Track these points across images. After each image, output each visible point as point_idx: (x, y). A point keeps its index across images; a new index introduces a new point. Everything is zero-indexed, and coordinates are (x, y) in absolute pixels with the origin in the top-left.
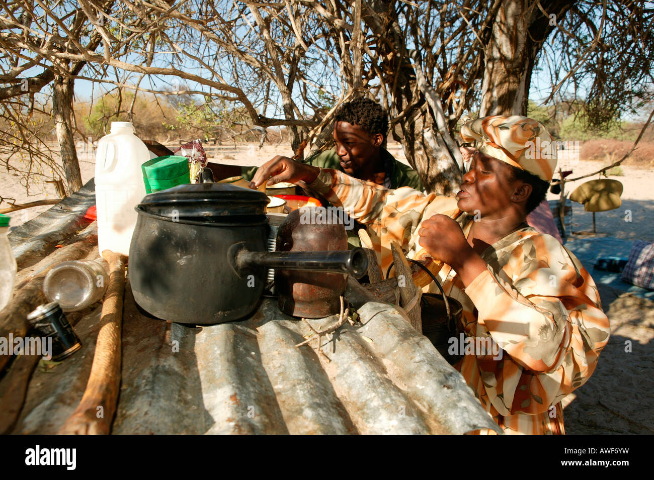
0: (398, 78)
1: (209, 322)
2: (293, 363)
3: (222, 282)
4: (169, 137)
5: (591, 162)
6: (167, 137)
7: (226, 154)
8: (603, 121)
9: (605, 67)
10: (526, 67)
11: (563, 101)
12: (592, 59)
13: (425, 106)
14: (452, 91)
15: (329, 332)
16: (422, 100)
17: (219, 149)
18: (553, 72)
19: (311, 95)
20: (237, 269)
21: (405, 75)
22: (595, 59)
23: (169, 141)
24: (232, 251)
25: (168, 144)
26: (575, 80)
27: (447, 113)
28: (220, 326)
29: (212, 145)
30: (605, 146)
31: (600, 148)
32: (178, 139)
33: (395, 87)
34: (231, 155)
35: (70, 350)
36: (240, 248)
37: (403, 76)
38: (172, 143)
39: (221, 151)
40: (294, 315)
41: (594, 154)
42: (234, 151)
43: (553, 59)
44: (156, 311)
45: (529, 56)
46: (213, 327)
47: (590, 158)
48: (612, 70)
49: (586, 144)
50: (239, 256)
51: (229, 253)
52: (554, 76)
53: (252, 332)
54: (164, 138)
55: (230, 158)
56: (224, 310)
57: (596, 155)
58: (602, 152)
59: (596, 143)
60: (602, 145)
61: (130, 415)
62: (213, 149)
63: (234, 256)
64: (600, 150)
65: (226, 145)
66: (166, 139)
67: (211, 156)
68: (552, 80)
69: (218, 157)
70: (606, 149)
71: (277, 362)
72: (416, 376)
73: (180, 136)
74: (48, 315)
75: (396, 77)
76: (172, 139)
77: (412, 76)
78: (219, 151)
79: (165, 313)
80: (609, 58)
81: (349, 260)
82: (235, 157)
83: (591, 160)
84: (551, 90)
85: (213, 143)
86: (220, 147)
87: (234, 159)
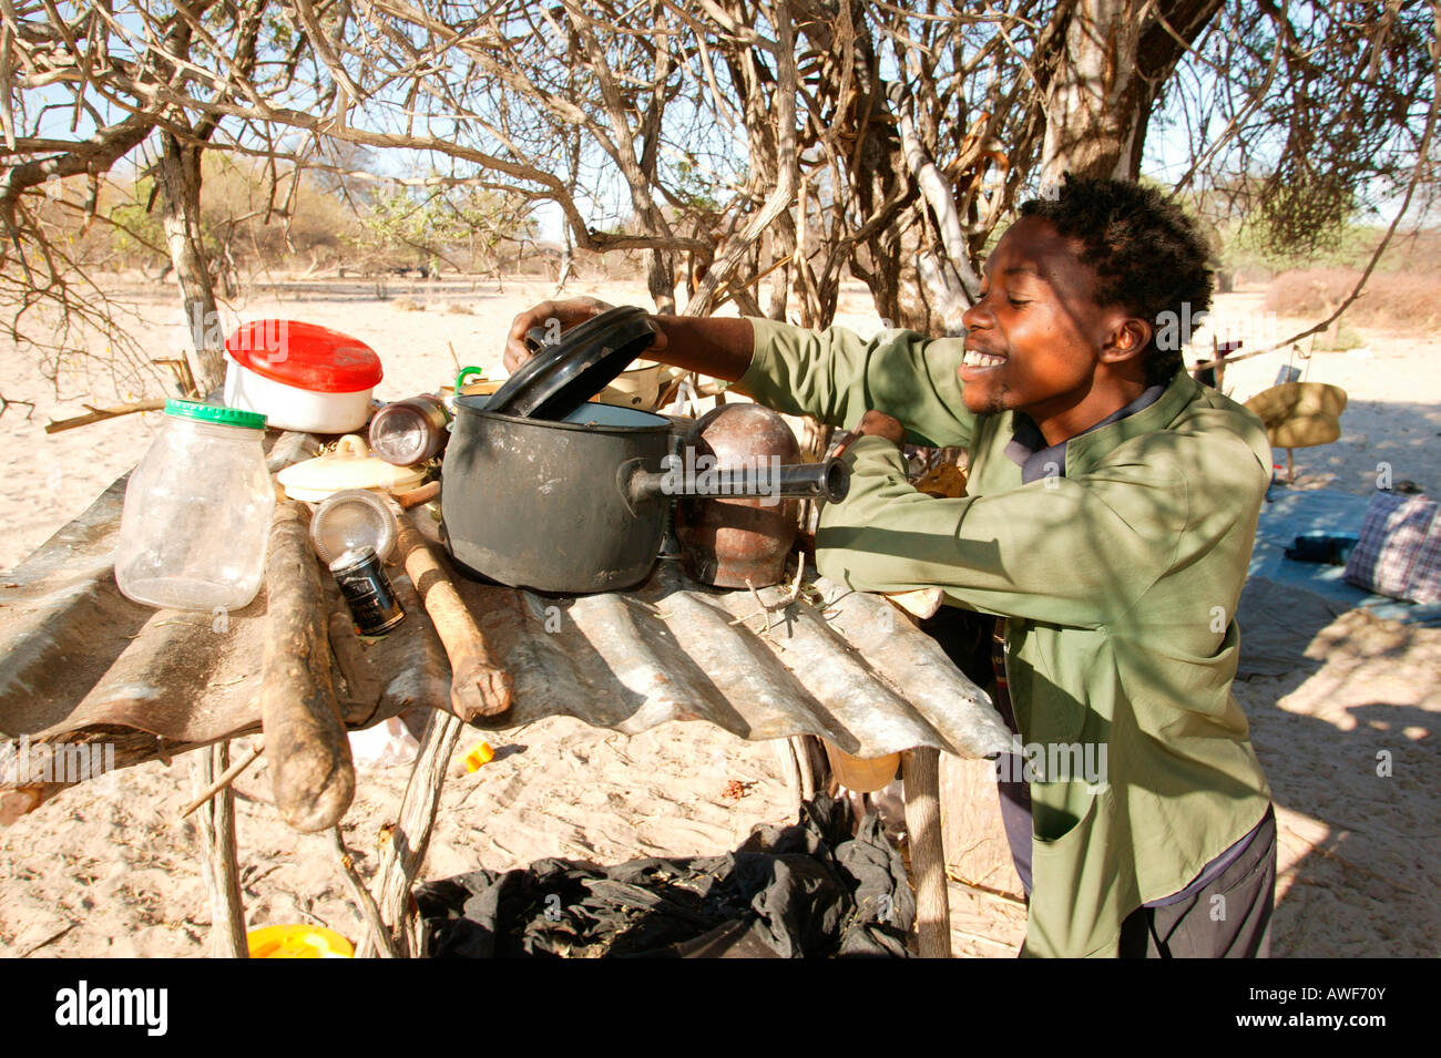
0: (863, 145)
1: (584, 589)
2: (729, 645)
3: (609, 521)
4: (315, 260)
5: (1291, 320)
6: (310, 260)
7: (453, 302)
8: (1302, 233)
9: (1311, 112)
10: (1134, 123)
11: (1216, 189)
12: (1282, 95)
13: (920, 203)
14: (978, 172)
15: (779, 606)
16: (914, 192)
17: (436, 290)
18: (1195, 126)
19: (667, 172)
20: (630, 501)
21: (879, 139)
22: (1289, 94)
23: (314, 271)
24: (623, 471)
25: (312, 276)
26: (1243, 144)
27: (965, 222)
28: (600, 597)
29: (418, 280)
30: (1323, 285)
31: (1311, 288)
32: (337, 265)
33: (856, 164)
34: (464, 304)
35: (394, 620)
36: (635, 467)
37: (875, 140)
38: (322, 274)
39: (441, 295)
40: (716, 583)
41: (1297, 301)
42: (471, 294)
43: (1197, 96)
44: (497, 571)
45: (1142, 100)
46: (590, 599)
47: (1289, 311)
48: (1326, 118)
49: (1280, 280)
50: (634, 481)
51: (618, 476)
52: (1197, 134)
53: (650, 607)
54: (302, 262)
55: (463, 312)
56: (609, 570)
57: (1303, 304)
58: (1316, 299)
59: (1302, 276)
60: (1316, 283)
61: (526, 693)
62: (422, 290)
63: (627, 480)
64: (1313, 292)
65: (449, 281)
66: (307, 266)
67: (419, 305)
68: (1191, 145)
69: (433, 307)
70: (1326, 291)
71: (703, 644)
72: (919, 683)
73: (341, 258)
74: (363, 565)
75: (860, 142)
76: (321, 266)
77: (894, 139)
78: (436, 295)
79: (513, 574)
80: (1321, 93)
81: (823, 478)
82: (473, 309)
83: (1291, 315)
84: (1188, 167)
85: (420, 275)
86: (438, 285)
87: (471, 313)
